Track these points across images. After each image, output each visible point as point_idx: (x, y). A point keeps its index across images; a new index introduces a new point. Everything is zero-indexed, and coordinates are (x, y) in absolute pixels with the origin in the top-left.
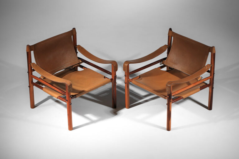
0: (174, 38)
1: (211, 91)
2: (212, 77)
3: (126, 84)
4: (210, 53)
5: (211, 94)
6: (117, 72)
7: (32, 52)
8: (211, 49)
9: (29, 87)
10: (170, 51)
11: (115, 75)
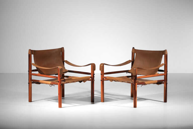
0: (136, 54)
1: (165, 86)
2: (166, 74)
3: (102, 81)
4: (164, 56)
5: (165, 88)
6: (95, 71)
7: (32, 55)
8: (164, 53)
9: (29, 83)
10: (134, 64)
11: (94, 73)
